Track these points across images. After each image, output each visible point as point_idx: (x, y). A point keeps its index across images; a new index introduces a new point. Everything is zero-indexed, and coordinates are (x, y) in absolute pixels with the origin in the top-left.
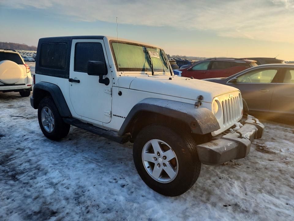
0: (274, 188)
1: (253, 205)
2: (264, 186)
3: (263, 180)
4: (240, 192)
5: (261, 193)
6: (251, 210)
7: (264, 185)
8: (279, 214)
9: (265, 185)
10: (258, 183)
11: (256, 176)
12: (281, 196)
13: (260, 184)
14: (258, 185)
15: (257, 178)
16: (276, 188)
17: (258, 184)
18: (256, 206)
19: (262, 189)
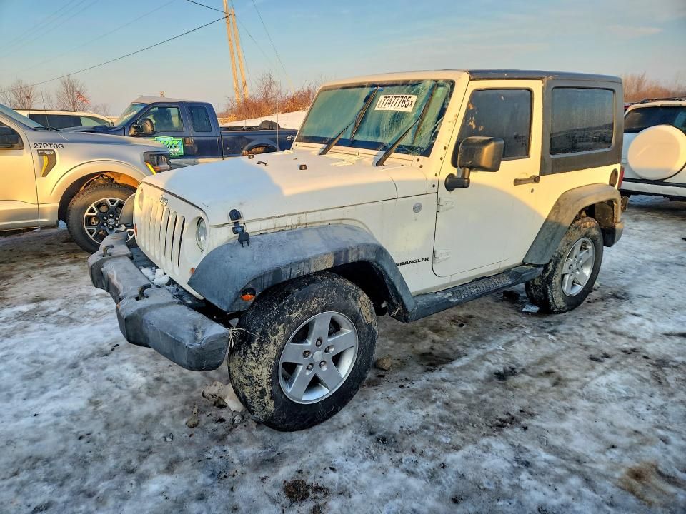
0: (75, 427)
1: (85, 371)
2: (95, 415)
3: (108, 426)
4: (122, 376)
5: (90, 400)
6: (82, 363)
7: (97, 417)
8: (42, 390)
9: (96, 419)
10: (111, 414)
11: (126, 424)
12: (53, 421)
13: (107, 413)
14: (107, 408)
15: (122, 421)
16: (71, 429)
17: (109, 411)
18: (80, 373)
19: (95, 409)
